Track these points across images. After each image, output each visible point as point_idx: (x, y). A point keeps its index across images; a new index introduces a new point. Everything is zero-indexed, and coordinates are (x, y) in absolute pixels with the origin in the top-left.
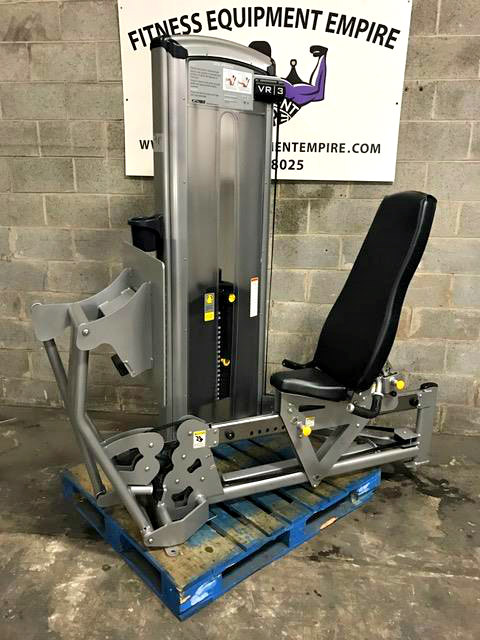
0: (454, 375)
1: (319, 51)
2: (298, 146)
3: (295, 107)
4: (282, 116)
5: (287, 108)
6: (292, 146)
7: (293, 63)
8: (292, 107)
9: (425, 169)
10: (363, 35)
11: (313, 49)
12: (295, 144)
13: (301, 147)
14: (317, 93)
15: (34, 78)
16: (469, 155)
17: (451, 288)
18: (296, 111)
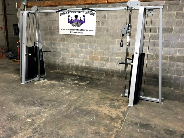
0: (106, 68)
1: (84, 16)
7: (81, 18)
9: (100, 34)
10: (90, 14)
11: (83, 16)
13: (82, 30)
14: (84, 22)
15: (48, 20)
16: (106, 32)
17: (105, 53)
18: (81, 25)
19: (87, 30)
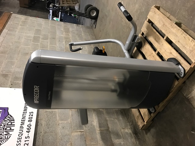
2: (24, 114)
3: (9, 116)
4: (11, 120)
5: (8, 118)
6: (24, 116)
8: (9, 117)
12: (23, 115)
13: (25, 113)
18: (10, 116)
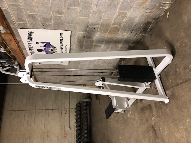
10: (31, 37)
19: (61, 40)
